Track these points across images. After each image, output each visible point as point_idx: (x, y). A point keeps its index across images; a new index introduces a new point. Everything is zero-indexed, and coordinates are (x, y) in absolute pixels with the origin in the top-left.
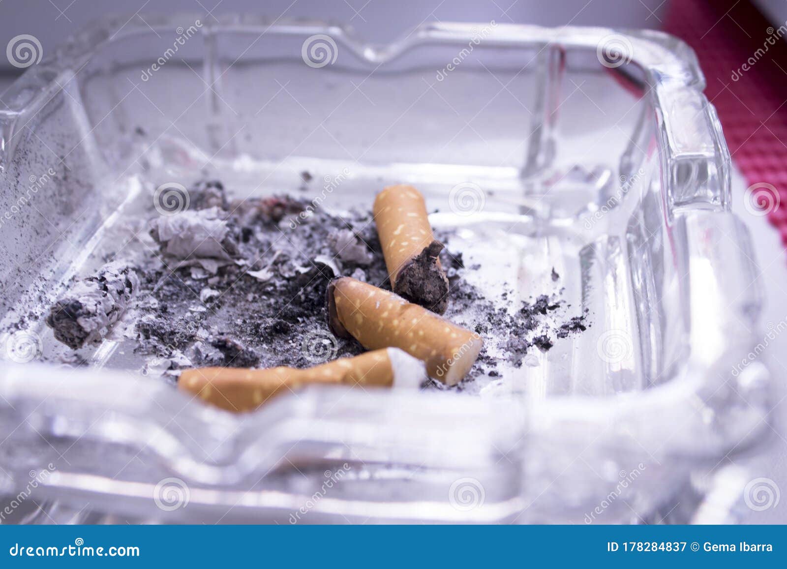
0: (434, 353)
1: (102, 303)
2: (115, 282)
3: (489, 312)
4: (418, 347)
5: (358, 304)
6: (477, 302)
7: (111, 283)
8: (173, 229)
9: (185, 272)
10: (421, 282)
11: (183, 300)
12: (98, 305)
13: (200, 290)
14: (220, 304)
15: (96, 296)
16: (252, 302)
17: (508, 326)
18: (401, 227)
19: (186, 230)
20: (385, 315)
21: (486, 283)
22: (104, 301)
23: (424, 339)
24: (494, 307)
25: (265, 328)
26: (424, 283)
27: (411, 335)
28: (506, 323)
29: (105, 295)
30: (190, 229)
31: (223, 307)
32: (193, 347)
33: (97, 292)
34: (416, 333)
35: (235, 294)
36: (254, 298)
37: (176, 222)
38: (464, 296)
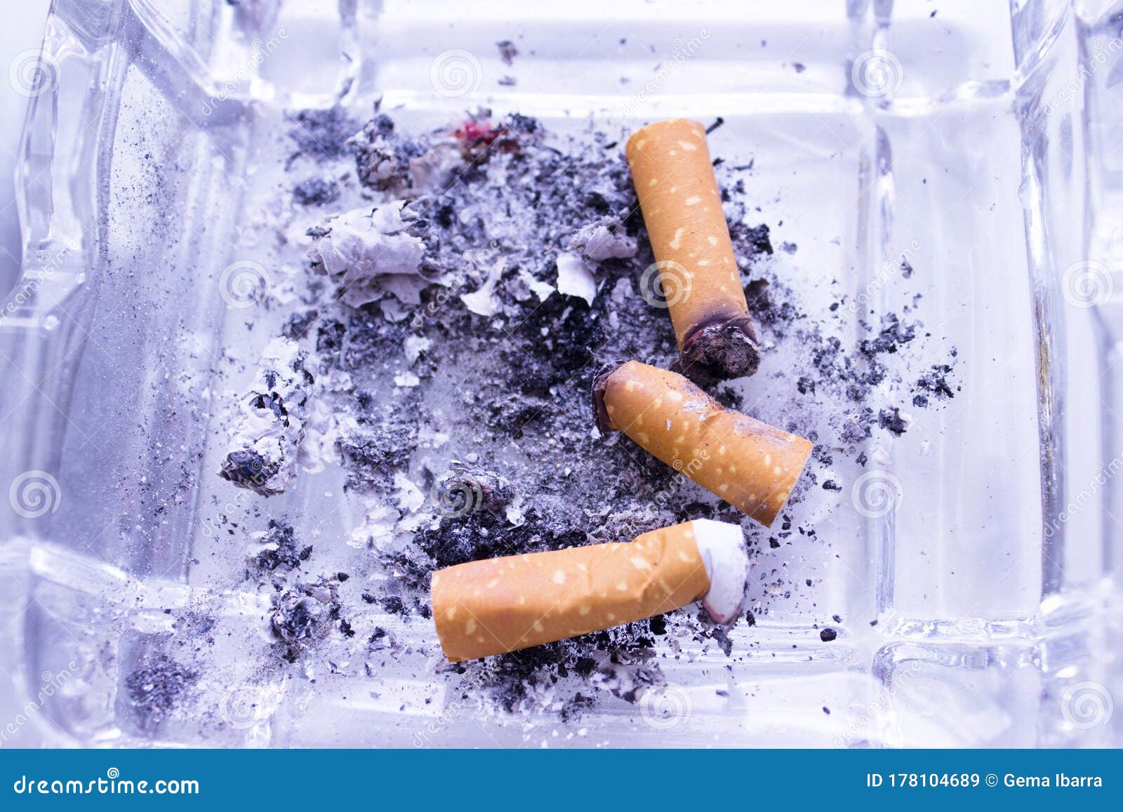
0: (752, 498)
1: (286, 437)
2: (292, 394)
3: (814, 345)
4: (730, 488)
5: (639, 419)
6: (797, 324)
7: (288, 399)
8: (342, 257)
9: (373, 310)
10: (720, 353)
11: (382, 362)
12: (282, 442)
13: (402, 340)
14: (435, 365)
15: (277, 432)
16: (479, 351)
17: (842, 377)
18: (679, 233)
19: (362, 257)
20: (681, 440)
21: (806, 280)
22: (287, 432)
23: (738, 477)
24: (820, 335)
25: (510, 418)
26: (725, 354)
27: (719, 471)
28: (839, 370)
29: (287, 424)
30: (368, 256)
31: (440, 368)
32: (420, 468)
33: (275, 424)
34: (725, 468)
35: (452, 338)
36: (481, 344)
37: (345, 245)
38: (777, 318)
